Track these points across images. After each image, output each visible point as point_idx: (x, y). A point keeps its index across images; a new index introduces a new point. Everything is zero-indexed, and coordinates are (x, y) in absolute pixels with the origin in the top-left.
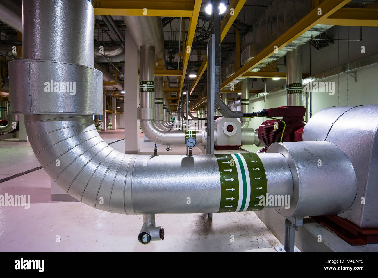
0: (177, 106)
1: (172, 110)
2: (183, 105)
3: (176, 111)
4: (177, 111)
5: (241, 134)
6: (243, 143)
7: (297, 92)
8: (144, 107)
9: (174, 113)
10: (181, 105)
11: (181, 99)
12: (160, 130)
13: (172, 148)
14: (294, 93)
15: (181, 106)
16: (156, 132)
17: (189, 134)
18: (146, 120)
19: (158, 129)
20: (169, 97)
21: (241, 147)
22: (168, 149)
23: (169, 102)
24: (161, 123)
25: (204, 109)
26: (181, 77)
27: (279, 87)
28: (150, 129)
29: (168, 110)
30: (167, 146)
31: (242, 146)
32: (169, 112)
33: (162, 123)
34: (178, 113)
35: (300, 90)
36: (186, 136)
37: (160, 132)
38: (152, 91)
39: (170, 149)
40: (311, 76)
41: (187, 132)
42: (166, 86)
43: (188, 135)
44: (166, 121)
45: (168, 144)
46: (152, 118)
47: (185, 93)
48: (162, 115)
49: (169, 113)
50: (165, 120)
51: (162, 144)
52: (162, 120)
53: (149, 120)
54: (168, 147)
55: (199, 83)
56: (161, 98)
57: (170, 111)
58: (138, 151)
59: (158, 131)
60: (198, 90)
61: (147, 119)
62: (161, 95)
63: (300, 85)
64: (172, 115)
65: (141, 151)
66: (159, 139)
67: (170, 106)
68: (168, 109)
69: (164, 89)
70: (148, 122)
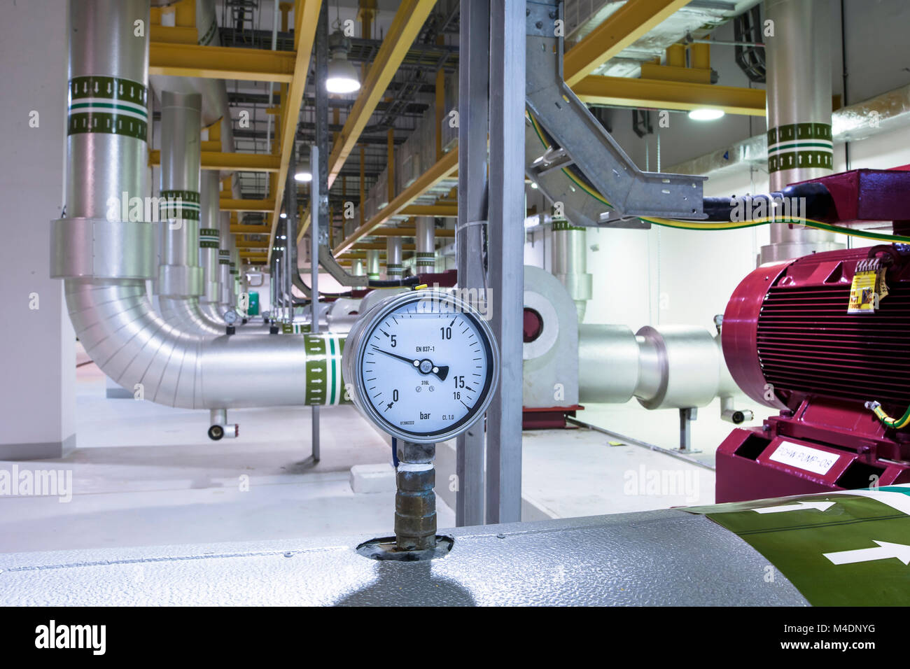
0: (266, 239)
1: (245, 262)
2: (295, 235)
3: (265, 263)
4: (268, 266)
5: (577, 351)
6: (587, 394)
7: (815, 159)
8: (89, 212)
9: (253, 275)
10: (286, 235)
11: (285, 206)
12: (176, 333)
13: (237, 427)
14: (801, 166)
15: (286, 240)
16: (154, 344)
17: (323, 351)
18: (100, 282)
19: (167, 328)
20: (230, 197)
21: (578, 412)
22: (216, 432)
23: (232, 220)
24: (188, 306)
25: (382, 257)
26: (286, 87)
27: (712, 156)
28: (119, 329)
29: (224, 257)
30: (213, 415)
31: (582, 408)
32: (233, 265)
33: (196, 308)
34: (271, 272)
35: (829, 155)
36: (310, 365)
37: (177, 343)
38: (133, 134)
39: (229, 430)
40: (846, 104)
41: (315, 345)
42: (218, 140)
43: (319, 358)
44: (218, 304)
45: (217, 406)
46: (131, 272)
47: (303, 177)
48: (195, 269)
49: (232, 272)
50: (211, 295)
51: (188, 407)
52: (194, 292)
53: (117, 281)
54: (219, 420)
55: (362, 141)
56: (192, 189)
57: (237, 261)
58: (64, 447)
59: (166, 337)
60: (357, 175)
61: (105, 275)
62: (192, 179)
63: (823, 131)
64: (246, 284)
65: (81, 444)
66: (170, 379)
67: (238, 240)
68: (226, 252)
69: (207, 153)
70: (113, 292)
